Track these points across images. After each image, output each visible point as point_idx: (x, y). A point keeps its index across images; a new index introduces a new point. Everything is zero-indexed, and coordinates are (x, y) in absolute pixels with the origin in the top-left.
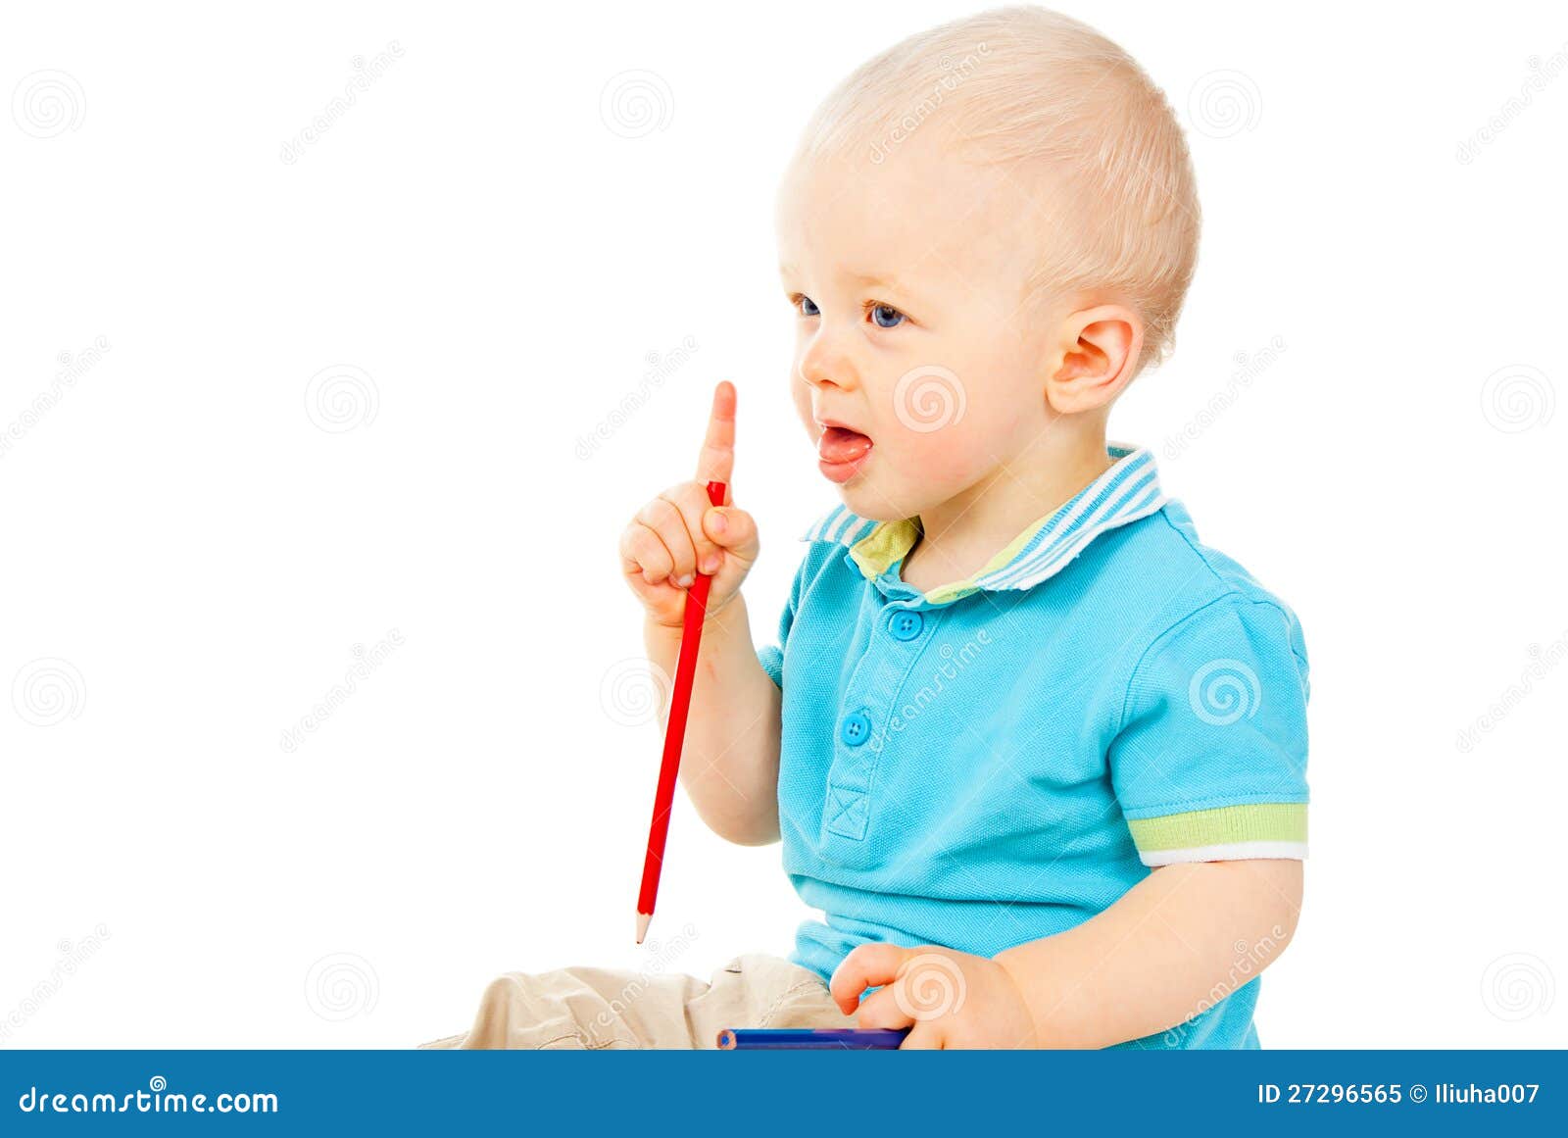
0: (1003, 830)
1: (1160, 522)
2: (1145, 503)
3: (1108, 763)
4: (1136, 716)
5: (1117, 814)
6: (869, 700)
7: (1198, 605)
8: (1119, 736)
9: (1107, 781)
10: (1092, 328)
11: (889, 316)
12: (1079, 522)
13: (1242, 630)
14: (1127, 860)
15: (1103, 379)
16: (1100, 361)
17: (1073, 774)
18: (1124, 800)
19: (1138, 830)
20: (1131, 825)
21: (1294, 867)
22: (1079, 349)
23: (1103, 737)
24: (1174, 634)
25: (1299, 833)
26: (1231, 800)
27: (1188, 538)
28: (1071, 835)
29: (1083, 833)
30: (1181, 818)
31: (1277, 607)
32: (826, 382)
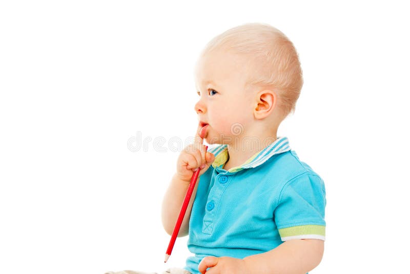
0: (245, 230)
1: (289, 154)
2: (285, 149)
3: (274, 215)
4: (282, 202)
5: (276, 228)
6: (214, 199)
7: (299, 174)
8: (278, 207)
9: (273, 219)
10: (264, 95)
11: (214, 92)
12: (269, 152)
13: (309, 182)
14: (278, 240)
15: (267, 110)
16: (267, 106)
17: (264, 216)
18: (278, 224)
19: (281, 231)
20: (279, 230)
21: (321, 243)
22: (261, 102)
23: (273, 206)
24: (292, 182)
25: (323, 233)
26: (307, 223)
27: (297, 158)
28: (262, 233)
29: (266, 232)
30: (295, 228)
31: (318, 177)
32: (200, 110)
